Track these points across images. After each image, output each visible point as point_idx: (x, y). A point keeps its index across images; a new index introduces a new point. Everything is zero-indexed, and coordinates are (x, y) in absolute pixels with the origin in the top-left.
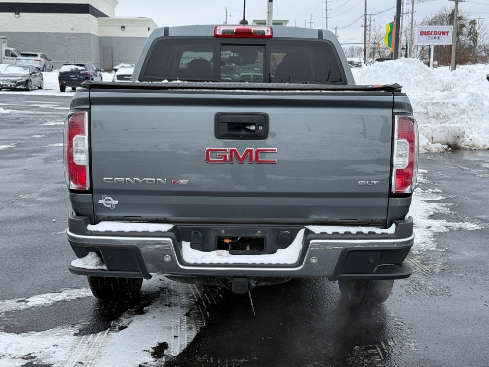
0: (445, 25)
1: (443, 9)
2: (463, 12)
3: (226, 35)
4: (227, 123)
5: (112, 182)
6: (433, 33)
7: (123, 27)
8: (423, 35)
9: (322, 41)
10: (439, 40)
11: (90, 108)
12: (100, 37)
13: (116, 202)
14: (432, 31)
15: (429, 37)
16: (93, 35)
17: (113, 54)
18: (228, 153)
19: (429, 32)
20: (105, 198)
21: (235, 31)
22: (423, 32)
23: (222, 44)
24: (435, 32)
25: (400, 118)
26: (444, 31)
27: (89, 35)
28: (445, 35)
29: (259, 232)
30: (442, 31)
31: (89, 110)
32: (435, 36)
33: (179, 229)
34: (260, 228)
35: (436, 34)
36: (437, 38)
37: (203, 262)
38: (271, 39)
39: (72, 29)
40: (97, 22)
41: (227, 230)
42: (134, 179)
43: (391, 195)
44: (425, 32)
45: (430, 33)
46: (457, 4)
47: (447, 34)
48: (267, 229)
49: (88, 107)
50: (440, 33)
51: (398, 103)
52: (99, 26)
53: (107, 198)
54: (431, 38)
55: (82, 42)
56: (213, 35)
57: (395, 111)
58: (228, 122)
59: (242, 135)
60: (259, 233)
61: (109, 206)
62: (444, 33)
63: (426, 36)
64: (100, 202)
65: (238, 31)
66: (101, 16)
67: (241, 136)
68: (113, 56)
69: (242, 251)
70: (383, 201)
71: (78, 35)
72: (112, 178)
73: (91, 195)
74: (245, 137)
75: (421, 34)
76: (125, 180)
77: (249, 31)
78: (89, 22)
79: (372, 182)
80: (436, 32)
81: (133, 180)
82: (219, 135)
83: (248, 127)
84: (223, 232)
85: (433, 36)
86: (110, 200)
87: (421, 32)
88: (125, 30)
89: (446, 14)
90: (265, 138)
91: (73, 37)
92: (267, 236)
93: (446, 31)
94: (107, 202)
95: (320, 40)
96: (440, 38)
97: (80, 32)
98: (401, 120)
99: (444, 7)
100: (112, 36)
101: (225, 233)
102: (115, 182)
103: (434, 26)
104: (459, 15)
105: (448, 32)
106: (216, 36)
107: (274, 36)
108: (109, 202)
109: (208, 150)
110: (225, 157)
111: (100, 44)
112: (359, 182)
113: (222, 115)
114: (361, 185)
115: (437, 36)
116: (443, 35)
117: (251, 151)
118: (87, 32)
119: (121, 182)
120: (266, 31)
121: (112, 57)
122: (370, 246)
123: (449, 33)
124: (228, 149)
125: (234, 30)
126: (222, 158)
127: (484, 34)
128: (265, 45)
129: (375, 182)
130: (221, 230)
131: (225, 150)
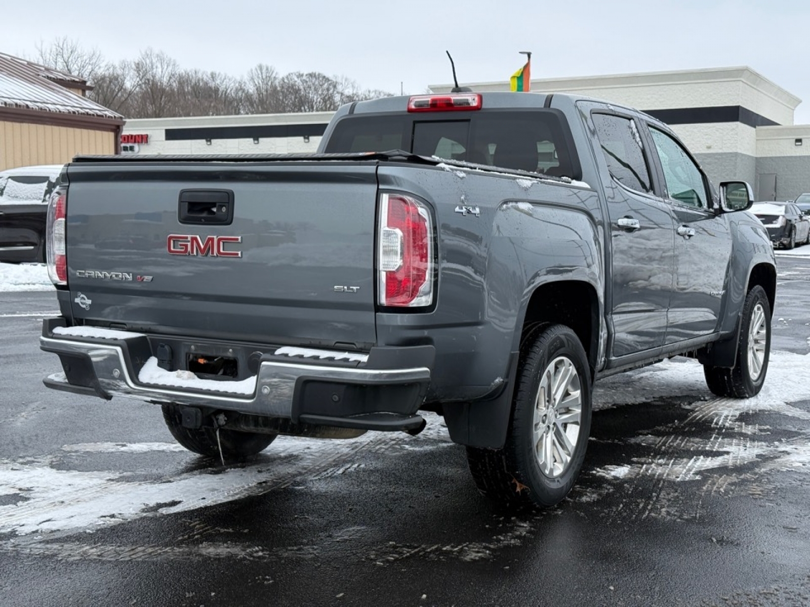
3: (421, 109)
4: (187, 203)
5: (84, 276)
7: (799, 140)
9: (550, 111)
11: (69, 186)
12: (756, 158)
13: (90, 302)
16: (743, 155)
17: (777, 185)
18: (189, 241)
20: (80, 296)
21: (430, 103)
23: (416, 122)
25: (390, 198)
27: (736, 155)
29: (231, 350)
33: (149, 340)
34: (232, 346)
37: (156, 383)
38: (480, 111)
39: (709, 148)
40: (754, 133)
41: (197, 346)
42: (103, 273)
43: (378, 308)
48: (239, 348)
51: (383, 176)
52: (757, 140)
53: (82, 296)
55: (723, 168)
56: (405, 109)
57: (381, 187)
58: (188, 200)
59: (204, 218)
60: (230, 353)
61: (84, 306)
64: (76, 300)
65: (434, 103)
66: (762, 125)
67: (203, 220)
68: (777, 188)
69: (213, 376)
70: (369, 317)
71: (716, 156)
72: (84, 272)
74: (208, 222)
76: (95, 274)
77: (448, 102)
78: (737, 134)
79: (351, 287)
81: (101, 274)
82: (181, 219)
83: (211, 209)
84: (193, 347)
88: (801, 145)
90: (230, 223)
91: (709, 160)
92: (238, 357)
94: (82, 301)
95: (547, 110)
97: (720, 151)
98: (391, 200)
100: (778, 155)
101: (196, 350)
102: (87, 276)
106: (410, 111)
107: (484, 106)
108: (84, 301)
109: (170, 238)
110: (186, 246)
111: (756, 169)
112: (335, 287)
114: (338, 292)
117: (212, 239)
118: (734, 150)
119: (92, 276)
120: (470, 101)
121: (775, 191)
122: (331, 376)
124: (189, 237)
125: (428, 101)
126: (183, 248)
128: (468, 120)
129: (355, 288)
130: (191, 346)
131: (187, 238)
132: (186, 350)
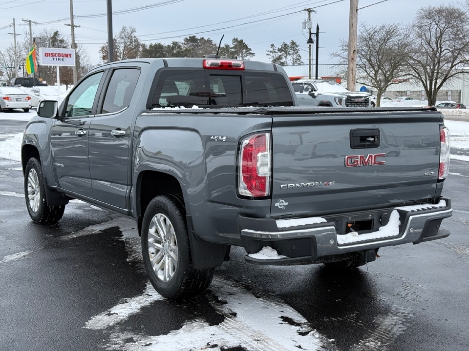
0: (48, 46)
1: (43, 31)
2: (63, 36)
3: (213, 67)
4: (359, 137)
5: (286, 188)
6: (57, 55)
8: (47, 56)
10: (63, 61)
11: (271, 130)
13: (287, 204)
14: (56, 53)
15: (54, 59)
18: (359, 159)
19: (53, 53)
20: (279, 201)
21: (220, 64)
22: (47, 53)
23: (211, 75)
24: (58, 54)
26: (67, 53)
28: (68, 57)
29: (370, 215)
30: (65, 53)
31: (271, 132)
32: (59, 57)
34: (371, 212)
35: (60, 56)
36: (61, 60)
41: (352, 217)
42: (301, 184)
43: (438, 181)
44: (49, 53)
45: (54, 55)
46: (73, 29)
47: (70, 57)
48: (375, 213)
49: (270, 129)
50: (63, 55)
53: (281, 201)
54: (55, 59)
56: (202, 67)
57: (440, 123)
61: (282, 207)
62: (67, 56)
63: (51, 57)
64: (276, 204)
65: (222, 64)
67: (367, 146)
72: (286, 185)
73: (270, 200)
75: (45, 56)
76: (295, 185)
77: (230, 65)
80: (60, 54)
82: (353, 146)
83: (368, 139)
85: (58, 58)
86: (283, 202)
87: (46, 53)
89: (47, 36)
90: (378, 146)
92: (374, 218)
93: (69, 53)
94: (280, 204)
96: (64, 60)
99: (44, 30)
101: (351, 219)
102: (288, 188)
103: (52, 48)
104: (60, 38)
105: (70, 55)
106: (206, 68)
108: (282, 204)
109: (348, 158)
110: (357, 161)
112: (425, 173)
113: (355, 131)
114: (426, 175)
115: (61, 58)
116: (66, 57)
117: (371, 156)
119: (292, 187)
120: (241, 65)
123: (72, 56)
124: (359, 156)
126: (355, 163)
127: (84, 57)
128: (240, 76)
129: (432, 173)
130: (349, 218)
131: (358, 157)
132: (346, 221)
